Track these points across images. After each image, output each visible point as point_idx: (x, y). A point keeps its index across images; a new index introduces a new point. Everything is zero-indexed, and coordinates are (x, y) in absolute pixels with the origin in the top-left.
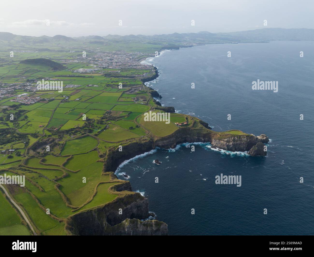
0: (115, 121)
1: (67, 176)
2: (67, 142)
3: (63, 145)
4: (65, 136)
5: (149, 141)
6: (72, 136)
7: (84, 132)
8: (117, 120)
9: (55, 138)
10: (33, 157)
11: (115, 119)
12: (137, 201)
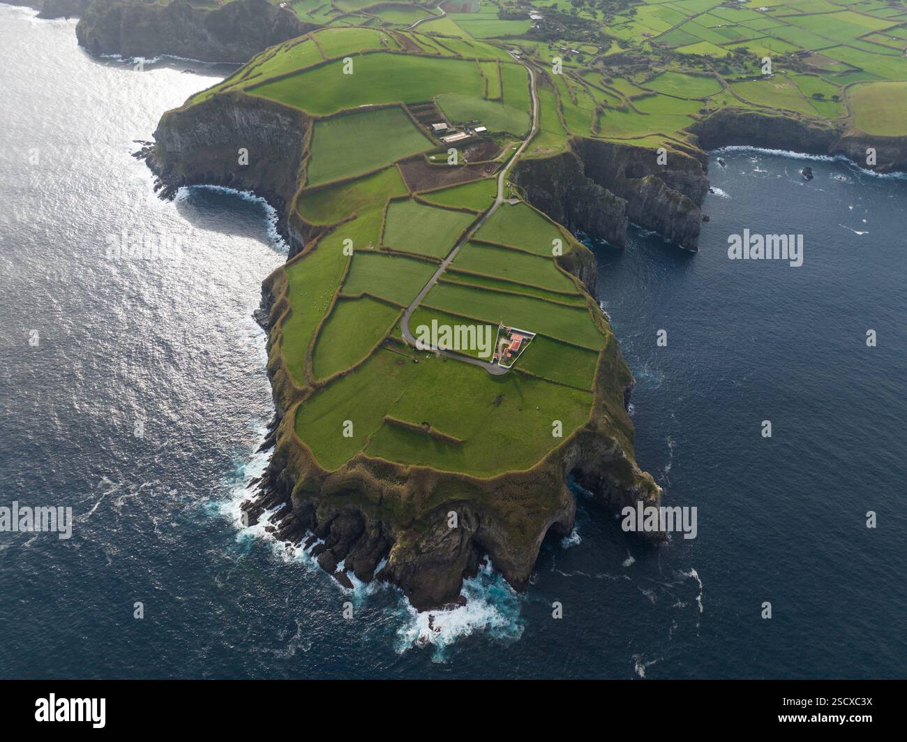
0: (798, 74)
1: (623, 110)
2: (668, 73)
3: (656, 72)
4: (672, 63)
5: (830, 132)
6: (686, 66)
7: (711, 68)
8: (806, 75)
9: (652, 59)
10: (597, 71)
11: (802, 70)
12: (690, 172)
